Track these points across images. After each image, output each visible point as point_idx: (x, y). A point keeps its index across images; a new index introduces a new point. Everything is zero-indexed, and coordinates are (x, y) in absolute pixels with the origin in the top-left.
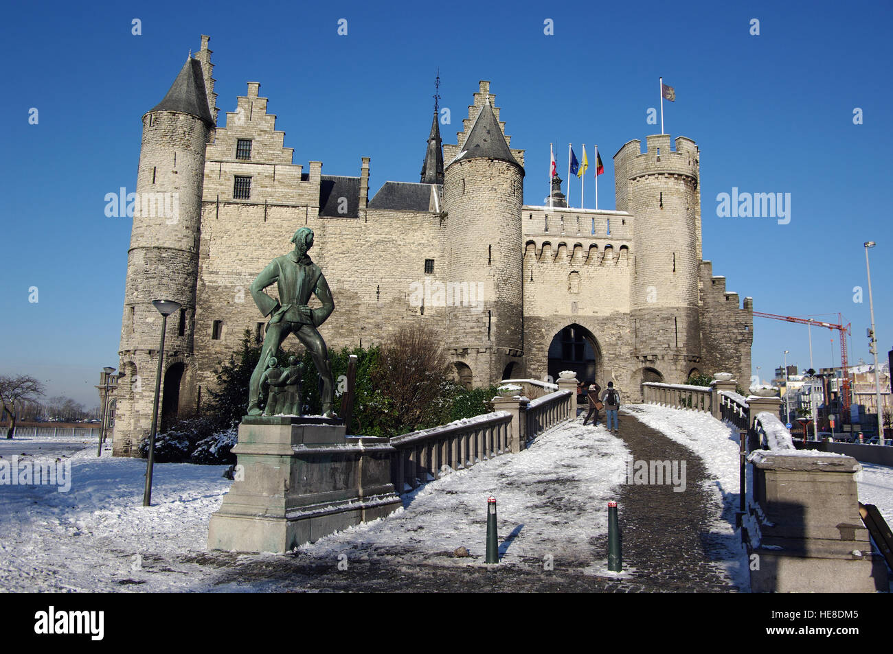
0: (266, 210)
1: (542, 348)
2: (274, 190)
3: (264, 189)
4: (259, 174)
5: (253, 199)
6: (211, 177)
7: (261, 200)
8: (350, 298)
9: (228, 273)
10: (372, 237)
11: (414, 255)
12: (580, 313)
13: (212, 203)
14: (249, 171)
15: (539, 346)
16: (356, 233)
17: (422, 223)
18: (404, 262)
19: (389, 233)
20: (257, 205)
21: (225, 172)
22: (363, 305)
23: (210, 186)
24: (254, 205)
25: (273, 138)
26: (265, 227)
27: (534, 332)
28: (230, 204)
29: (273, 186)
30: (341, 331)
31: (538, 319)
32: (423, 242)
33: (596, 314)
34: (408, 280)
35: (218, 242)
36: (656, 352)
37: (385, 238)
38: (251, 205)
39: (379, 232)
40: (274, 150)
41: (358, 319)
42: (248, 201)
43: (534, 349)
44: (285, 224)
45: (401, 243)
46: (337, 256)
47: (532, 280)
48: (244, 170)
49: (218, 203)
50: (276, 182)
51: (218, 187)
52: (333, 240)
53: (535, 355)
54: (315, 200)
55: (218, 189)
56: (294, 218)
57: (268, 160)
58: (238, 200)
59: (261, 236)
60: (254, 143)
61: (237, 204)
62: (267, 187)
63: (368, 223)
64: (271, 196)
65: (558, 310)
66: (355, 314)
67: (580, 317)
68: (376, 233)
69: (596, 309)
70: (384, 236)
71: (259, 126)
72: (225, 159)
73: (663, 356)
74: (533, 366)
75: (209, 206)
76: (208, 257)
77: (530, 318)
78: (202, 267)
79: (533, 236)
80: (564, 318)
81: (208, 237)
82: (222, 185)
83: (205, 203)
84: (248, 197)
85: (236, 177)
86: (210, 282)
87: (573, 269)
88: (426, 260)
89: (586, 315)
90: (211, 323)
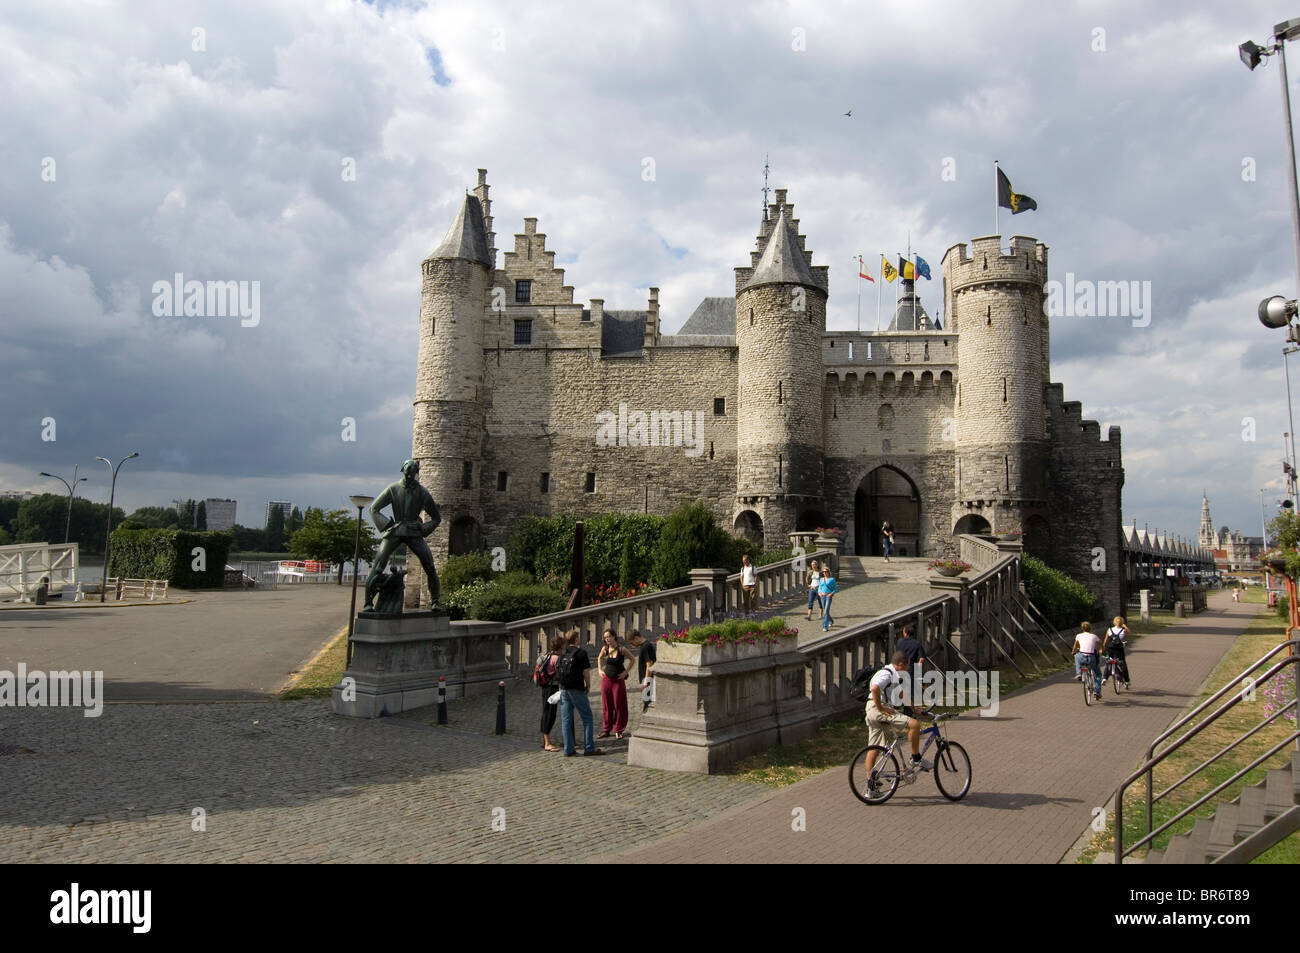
0: (547, 355)
1: (849, 493)
2: (555, 333)
3: (545, 332)
4: (539, 317)
5: (534, 343)
7: (542, 344)
9: (511, 423)
10: (658, 378)
11: (702, 395)
12: (894, 452)
13: (493, 350)
14: (529, 314)
15: (844, 491)
16: (640, 375)
17: (711, 358)
18: (692, 403)
19: (675, 373)
20: (538, 350)
21: (506, 317)
22: (647, 451)
23: (489, 333)
24: (535, 349)
25: (553, 277)
26: (545, 373)
27: (839, 475)
28: (511, 350)
29: (553, 329)
30: (626, 478)
31: (842, 460)
32: (713, 380)
33: (912, 453)
35: (501, 390)
36: (982, 497)
37: (671, 378)
38: (532, 350)
39: (665, 372)
40: (553, 290)
41: (643, 465)
42: (529, 346)
43: (839, 495)
44: (566, 369)
45: (689, 383)
47: (835, 416)
48: (524, 314)
49: (498, 350)
50: (557, 324)
51: (499, 333)
52: (616, 383)
53: (840, 502)
54: (597, 341)
55: (499, 335)
56: (575, 362)
57: (549, 301)
58: (519, 346)
59: (543, 383)
60: (532, 283)
61: (518, 349)
62: (547, 330)
63: (653, 363)
64: (551, 339)
65: (866, 448)
66: (641, 460)
67: (893, 456)
68: (662, 373)
69: (912, 447)
71: (539, 265)
73: (991, 502)
74: (837, 514)
75: (491, 354)
76: (491, 406)
77: (833, 460)
78: (485, 417)
79: (835, 366)
80: (873, 458)
81: (490, 386)
82: (502, 330)
83: (486, 351)
84: (529, 341)
85: (516, 321)
86: (494, 432)
87: (884, 402)
88: (716, 399)
89: (899, 454)
90: (496, 474)
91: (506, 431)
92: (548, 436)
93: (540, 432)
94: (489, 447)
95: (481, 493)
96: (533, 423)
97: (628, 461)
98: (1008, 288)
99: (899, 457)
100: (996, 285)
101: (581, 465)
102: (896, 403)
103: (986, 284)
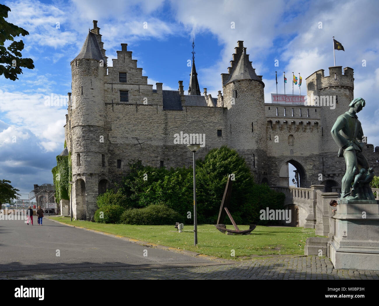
0: (137, 107)
1: (277, 171)
2: (140, 97)
3: (135, 97)
4: (132, 89)
5: (130, 102)
6: (108, 91)
7: (134, 102)
8: (182, 148)
9: (121, 138)
10: (190, 120)
11: (212, 128)
12: (295, 155)
13: (110, 104)
14: (127, 88)
15: (275, 170)
16: (182, 118)
17: (214, 112)
18: (207, 131)
19: (198, 117)
20: (132, 105)
21: (115, 89)
22: (188, 152)
23: (108, 96)
24: (131, 104)
25: (136, 71)
26: (137, 115)
27: (272, 163)
28: (119, 104)
29: (139, 95)
30: (179, 164)
31: (274, 157)
32: (216, 121)
33: (302, 155)
34: (209, 140)
35: (115, 122)
36: (335, 172)
37: (197, 120)
38: (129, 104)
39: (194, 117)
40: (138, 77)
41: (187, 158)
42: (127, 103)
43: (273, 172)
44: (147, 114)
45: (205, 122)
46: (174, 129)
47: (270, 139)
48: (124, 88)
49: (113, 104)
50: (141, 93)
51: (112, 96)
52: (171, 121)
53: (273, 174)
54: (161, 102)
55: (112, 97)
56: (151, 111)
57: (136, 82)
58: (123, 103)
59: (136, 120)
60: (127, 74)
61: (122, 104)
62: (136, 96)
63: (188, 113)
64: (138, 100)
65: (283, 153)
66: (185, 156)
67: (294, 156)
68: (192, 118)
69: (302, 153)
70: (196, 119)
71: (129, 66)
72: (114, 82)
73: (339, 174)
74: (272, 180)
75: (109, 106)
76: (111, 130)
77: (270, 157)
78: (108, 135)
79: (271, 118)
80: (287, 157)
81: (110, 120)
82: (114, 95)
83: (106, 104)
84: (127, 101)
85: (121, 91)
86: (113, 142)
87: (290, 134)
88: (218, 130)
89: (297, 155)
90: (116, 161)
91: (119, 141)
92: (140, 144)
93: (136, 142)
94: (111, 148)
95: (109, 169)
96: (133, 138)
97: (180, 156)
98: (344, 88)
99: (296, 157)
100: (340, 87)
101: (157, 157)
102: (295, 134)
103: (336, 86)
